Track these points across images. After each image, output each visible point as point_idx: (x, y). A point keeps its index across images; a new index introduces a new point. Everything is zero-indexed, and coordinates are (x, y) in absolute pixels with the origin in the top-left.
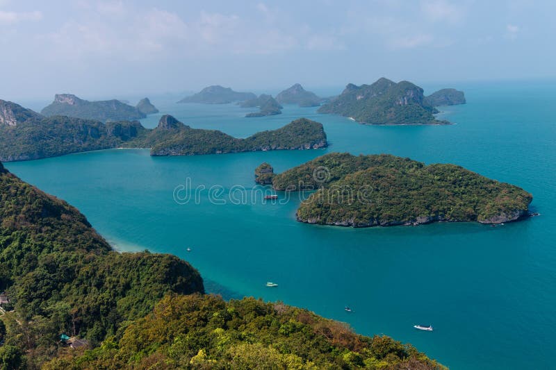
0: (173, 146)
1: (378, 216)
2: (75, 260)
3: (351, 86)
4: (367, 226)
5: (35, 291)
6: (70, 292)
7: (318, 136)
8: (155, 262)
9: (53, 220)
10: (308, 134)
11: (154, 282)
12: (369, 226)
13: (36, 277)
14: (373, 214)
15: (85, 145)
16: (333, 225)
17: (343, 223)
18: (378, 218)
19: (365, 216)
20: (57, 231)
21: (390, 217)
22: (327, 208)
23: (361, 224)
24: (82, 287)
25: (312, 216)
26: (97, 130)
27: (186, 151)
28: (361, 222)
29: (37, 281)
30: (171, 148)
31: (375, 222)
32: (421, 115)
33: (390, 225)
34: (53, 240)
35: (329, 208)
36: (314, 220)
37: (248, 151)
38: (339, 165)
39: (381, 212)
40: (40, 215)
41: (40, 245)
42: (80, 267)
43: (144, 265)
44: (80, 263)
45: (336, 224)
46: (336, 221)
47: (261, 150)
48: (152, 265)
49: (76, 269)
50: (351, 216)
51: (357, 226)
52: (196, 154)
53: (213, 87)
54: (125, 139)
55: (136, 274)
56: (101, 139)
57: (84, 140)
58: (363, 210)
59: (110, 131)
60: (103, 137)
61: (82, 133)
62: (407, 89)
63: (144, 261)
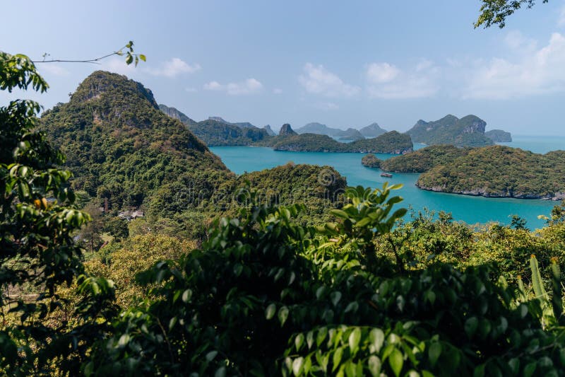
0: (291, 144)
1: (512, 188)
2: (215, 177)
3: (421, 122)
4: (500, 197)
5: (170, 203)
6: (207, 208)
7: (407, 144)
8: (313, 173)
9: (198, 153)
10: (398, 142)
11: (311, 195)
12: (502, 197)
13: (172, 188)
14: (507, 185)
15: (226, 142)
16: (461, 193)
17: (473, 192)
18: (512, 190)
19: (499, 187)
20: (200, 162)
21: (527, 189)
22: (454, 178)
23: (493, 194)
24: (221, 202)
25: (438, 184)
26: (236, 132)
27: (301, 148)
28: (494, 192)
29: (174, 192)
30: (289, 145)
31: (508, 194)
32: (485, 142)
33: (525, 197)
34: (195, 167)
35: (456, 177)
36: (439, 188)
37: (349, 152)
38: (444, 154)
39: (516, 183)
40: (186, 146)
41: (182, 168)
42: (220, 183)
43: (298, 175)
44: (220, 179)
45: (465, 193)
46: (464, 190)
47: (359, 152)
48: (309, 175)
49: (216, 185)
50: (482, 186)
51: (489, 196)
52: (308, 151)
53: (313, 123)
54: (254, 140)
55: (288, 185)
56: (238, 139)
57: (226, 139)
58: (495, 181)
59: (244, 134)
60: (239, 137)
61: (225, 133)
62: (474, 121)
63: (298, 171)
